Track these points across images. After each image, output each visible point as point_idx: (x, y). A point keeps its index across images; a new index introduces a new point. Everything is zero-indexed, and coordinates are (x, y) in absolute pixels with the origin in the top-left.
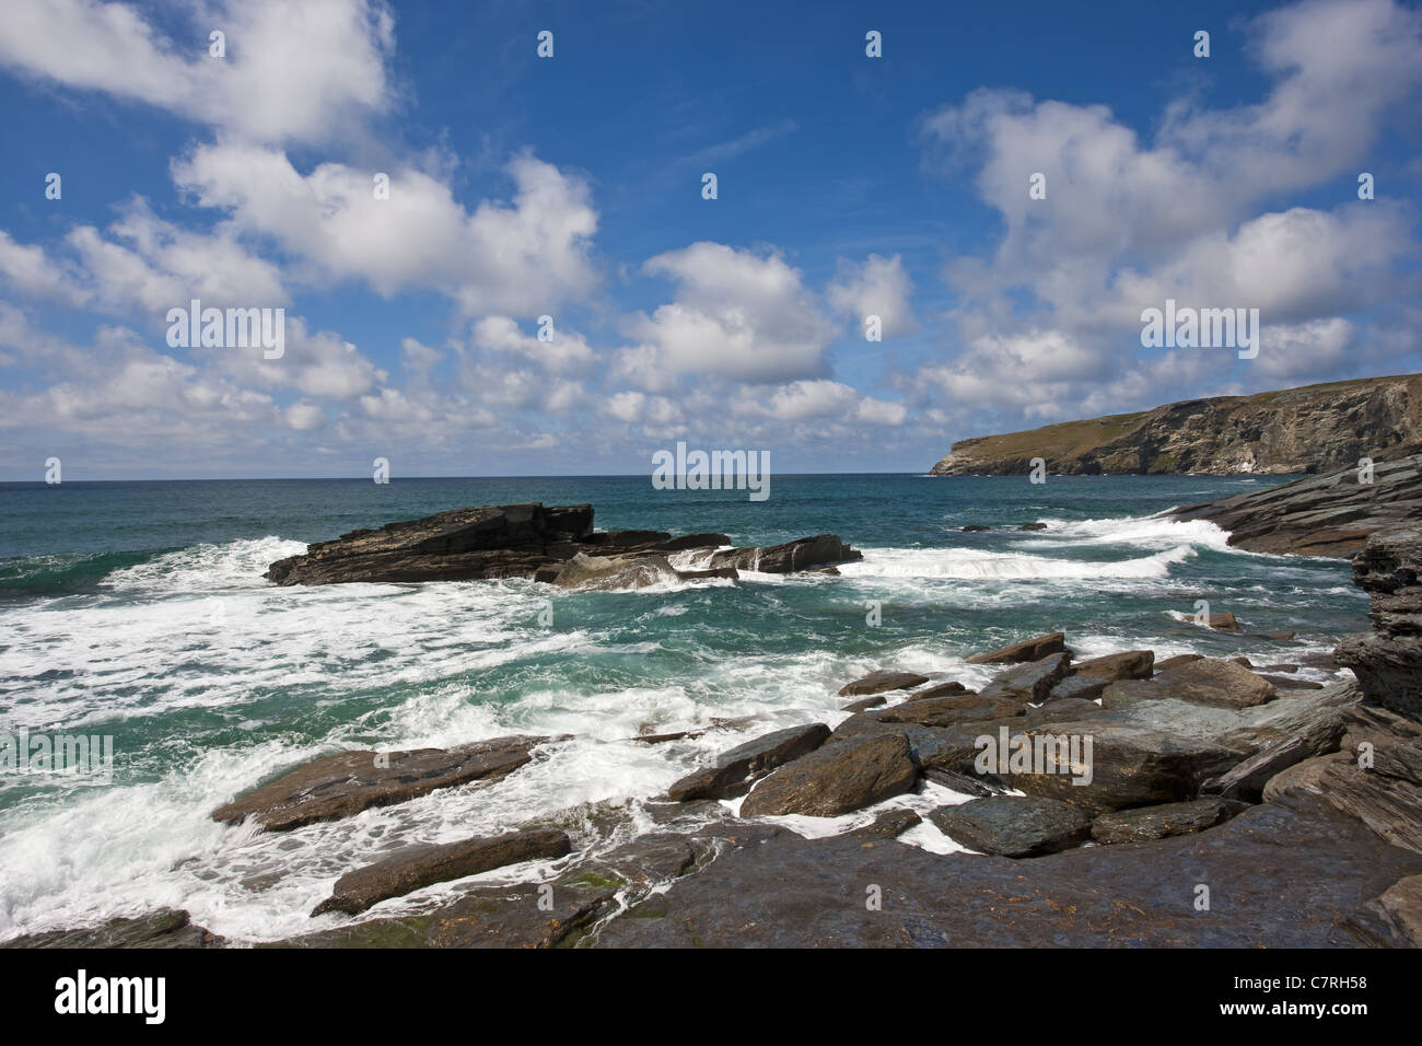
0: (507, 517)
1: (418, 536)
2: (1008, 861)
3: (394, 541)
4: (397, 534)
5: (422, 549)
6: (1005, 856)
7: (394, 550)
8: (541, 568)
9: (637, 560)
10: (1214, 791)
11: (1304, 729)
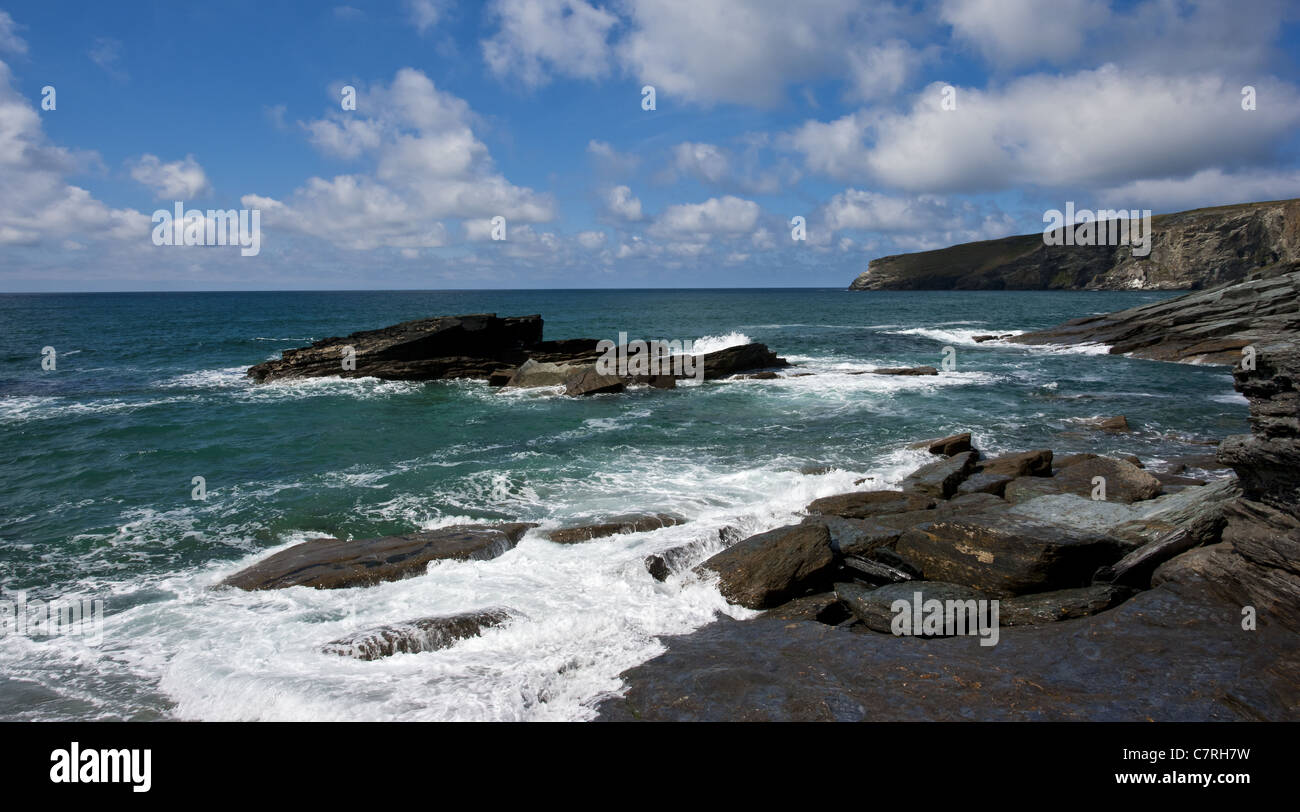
0: (465, 326)
1: (383, 344)
4: (364, 342)
5: (387, 355)
8: (495, 373)
9: (583, 366)
10: (1107, 578)
11: (1190, 522)
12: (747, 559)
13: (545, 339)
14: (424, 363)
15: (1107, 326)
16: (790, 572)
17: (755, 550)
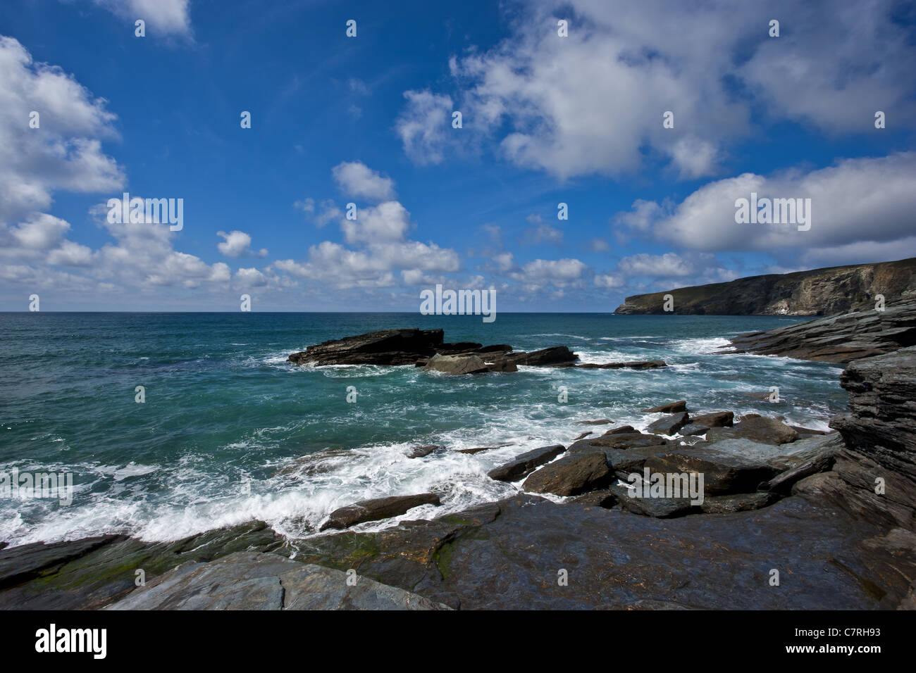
0: (402, 335)
1: (359, 344)
2: (658, 520)
3: (348, 346)
4: (349, 343)
5: (361, 350)
6: (657, 517)
7: (347, 350)
8: (418, 361)
9: (466, 358)
10: (765, 488)
11: (814, 459)
12: (561, 471)
13: (445, 342)
14: (380, 354)
15: (766, 338)
16: (585, 478)
17: (565, 465)
